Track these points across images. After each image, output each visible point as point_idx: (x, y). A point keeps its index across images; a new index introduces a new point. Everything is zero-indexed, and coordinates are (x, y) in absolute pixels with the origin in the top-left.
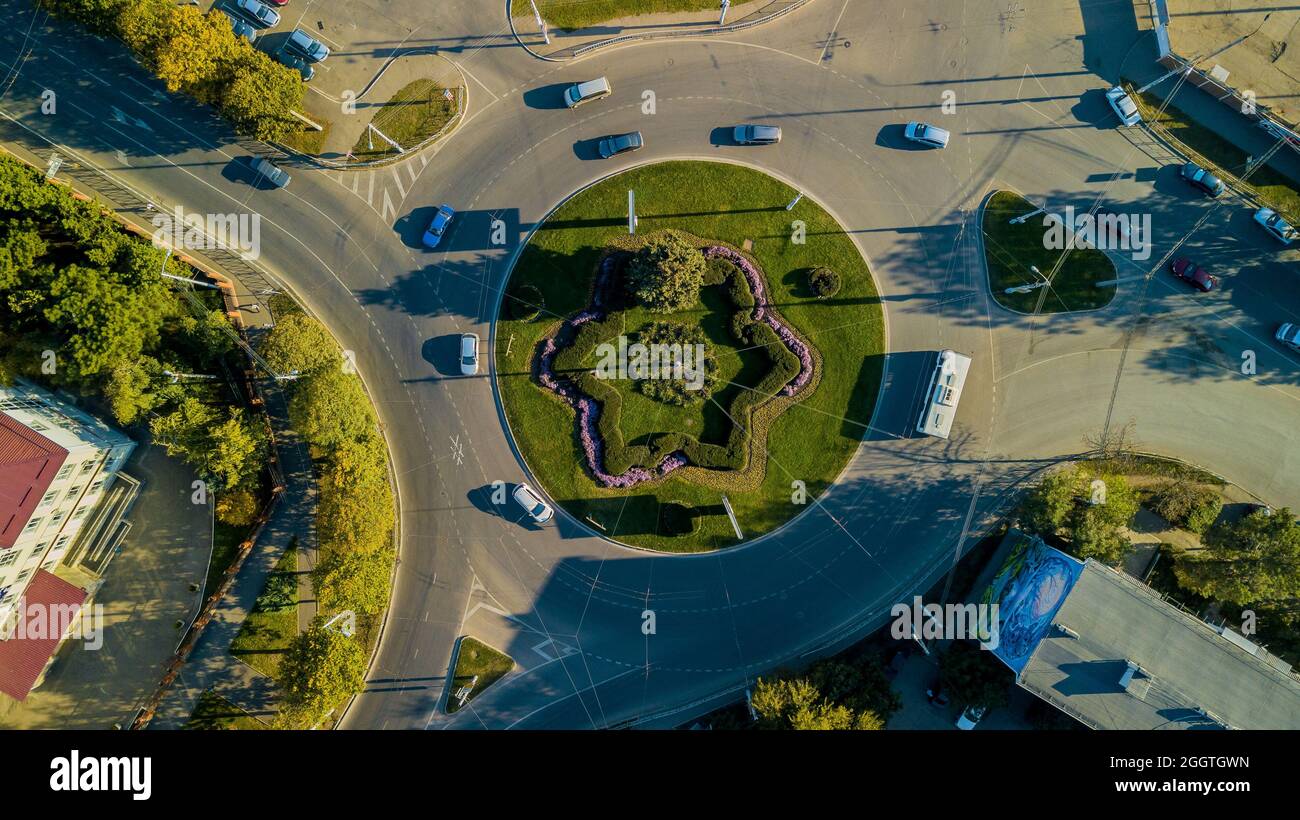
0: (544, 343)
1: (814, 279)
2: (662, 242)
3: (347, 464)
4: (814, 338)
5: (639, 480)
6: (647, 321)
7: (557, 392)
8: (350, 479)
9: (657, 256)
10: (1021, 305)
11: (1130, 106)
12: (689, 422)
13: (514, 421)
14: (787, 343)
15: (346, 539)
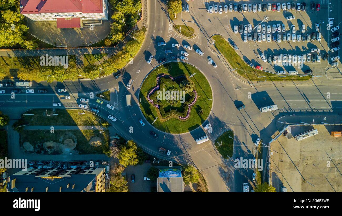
0: (164, 74)
1: (200, 110)
2: (191, 83)
3: (126, 56)
4: (191, 116)
5: (151, 103)
6: (177, 88)
7: (157, 81)
8: (124, 57)
9: (188, 83)
10: (217, 145)
11: (258, 143)
12: (165, 105)
13: (148, 77)
14: (188, 112)
15: (115, 63)
